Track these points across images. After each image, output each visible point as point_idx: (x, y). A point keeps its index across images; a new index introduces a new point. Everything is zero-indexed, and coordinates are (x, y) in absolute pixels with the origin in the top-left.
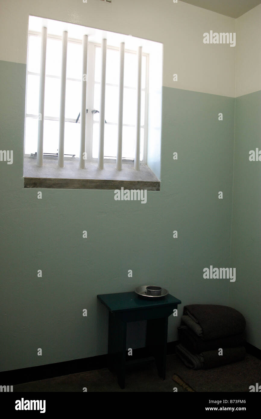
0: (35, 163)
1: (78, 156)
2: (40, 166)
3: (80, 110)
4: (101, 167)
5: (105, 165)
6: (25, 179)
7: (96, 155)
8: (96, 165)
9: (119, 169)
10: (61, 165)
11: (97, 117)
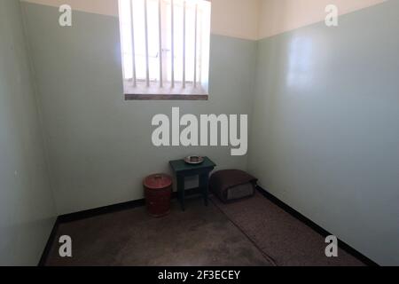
0: (132, 84)
1: (158, 79)
2: (135, 86)
3: (158, 50)
4: (173, 86)
5: (175, 84)
6: (126, 95)
7: (169, 79)
8: (170, 85)
9: (184, 87)
10: (148, 85)
11: (169, 54)
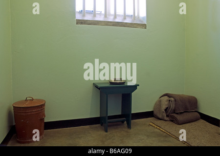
1: (103, 12)
2: (84, 16)
5: (117, 16)
6: (77, 20)
8: (113, 17)
9: (125, 18)
